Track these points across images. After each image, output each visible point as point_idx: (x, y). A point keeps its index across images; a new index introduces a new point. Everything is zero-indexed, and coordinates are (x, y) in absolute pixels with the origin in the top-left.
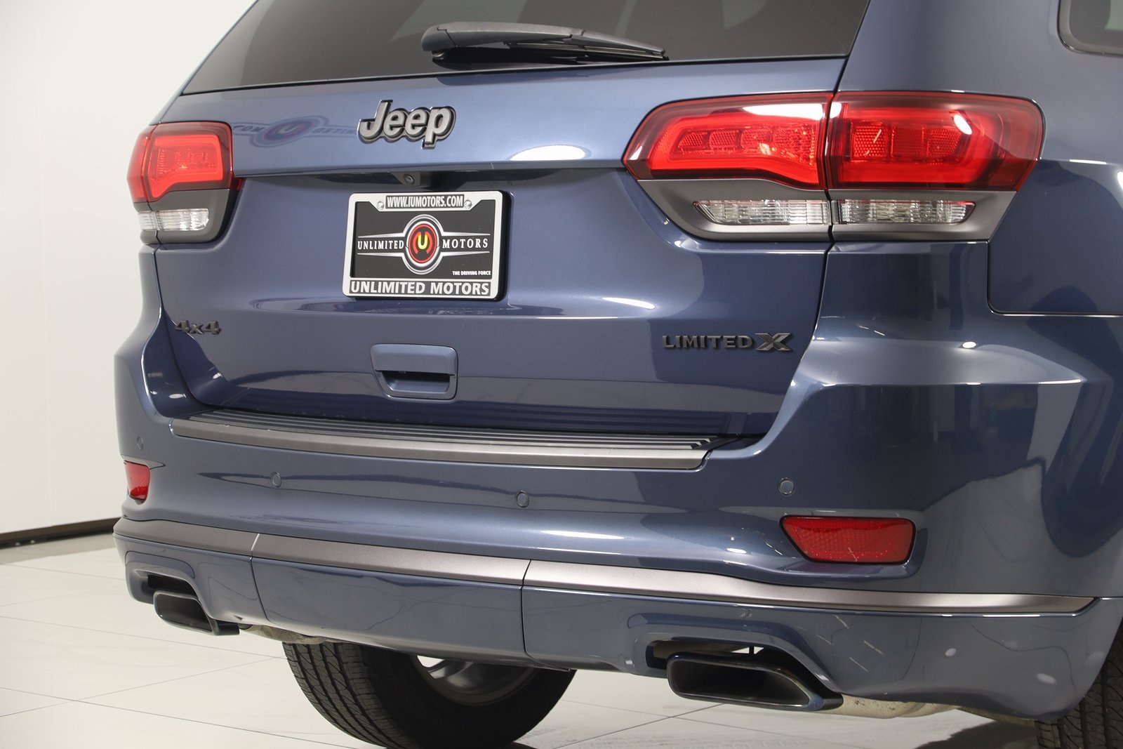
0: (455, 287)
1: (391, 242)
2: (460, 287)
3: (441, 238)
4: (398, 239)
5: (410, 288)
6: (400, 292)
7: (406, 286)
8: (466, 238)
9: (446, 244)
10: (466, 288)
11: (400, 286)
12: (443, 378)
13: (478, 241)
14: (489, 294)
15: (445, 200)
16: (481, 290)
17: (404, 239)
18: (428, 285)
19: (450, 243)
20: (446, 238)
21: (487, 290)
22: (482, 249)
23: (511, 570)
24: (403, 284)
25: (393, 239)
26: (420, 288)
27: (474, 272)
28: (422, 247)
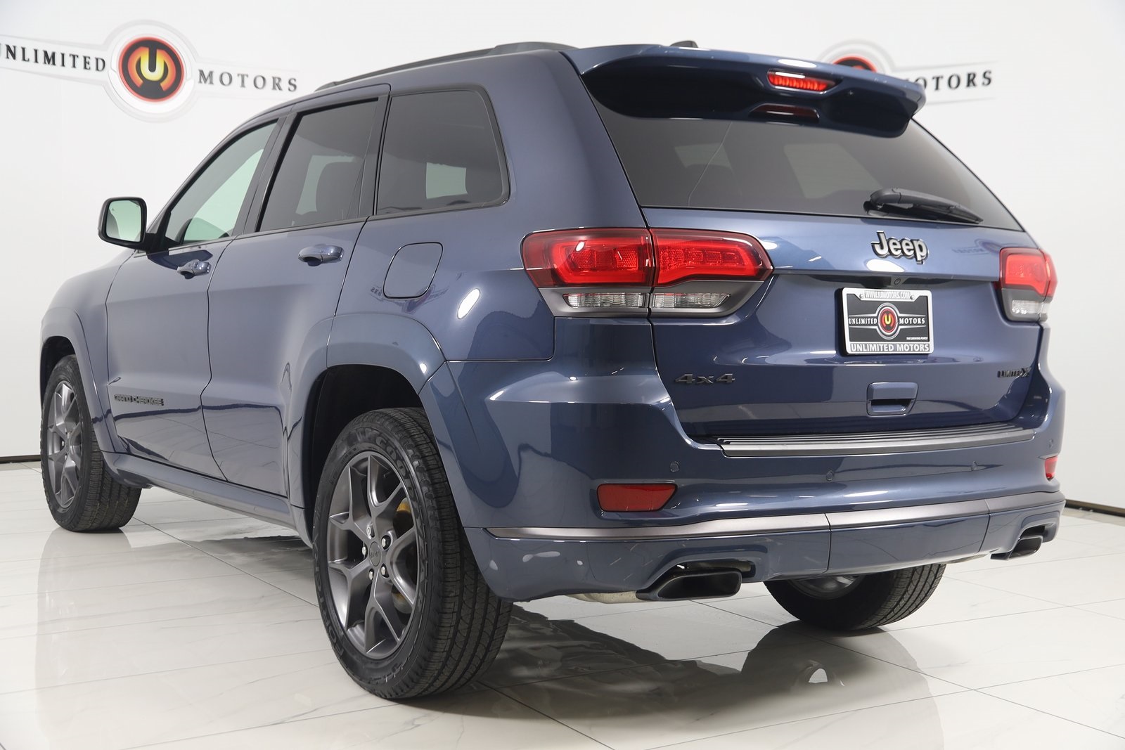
0: (910, 347)
1: (869, 319)
2: (913, 347)
3: (899, 318)
4: (874, 318)
5: (885, 348)
6: (880, 351)
8: (913, 318)
10: (917, 348)
11: (880, 347)
12: (905, 402)
13: (919, 319)
14: (929, 351)
15: (899, 294)
16: (925, 349)
17: (877, 318)
18: (895, 346)
20: (902, 318)
21: (928, 348)
22: (921, 324)
24: (882, 346)
25: (871, 318)
26: (891, 348)
27: (919, 338)
28: (888, 323)
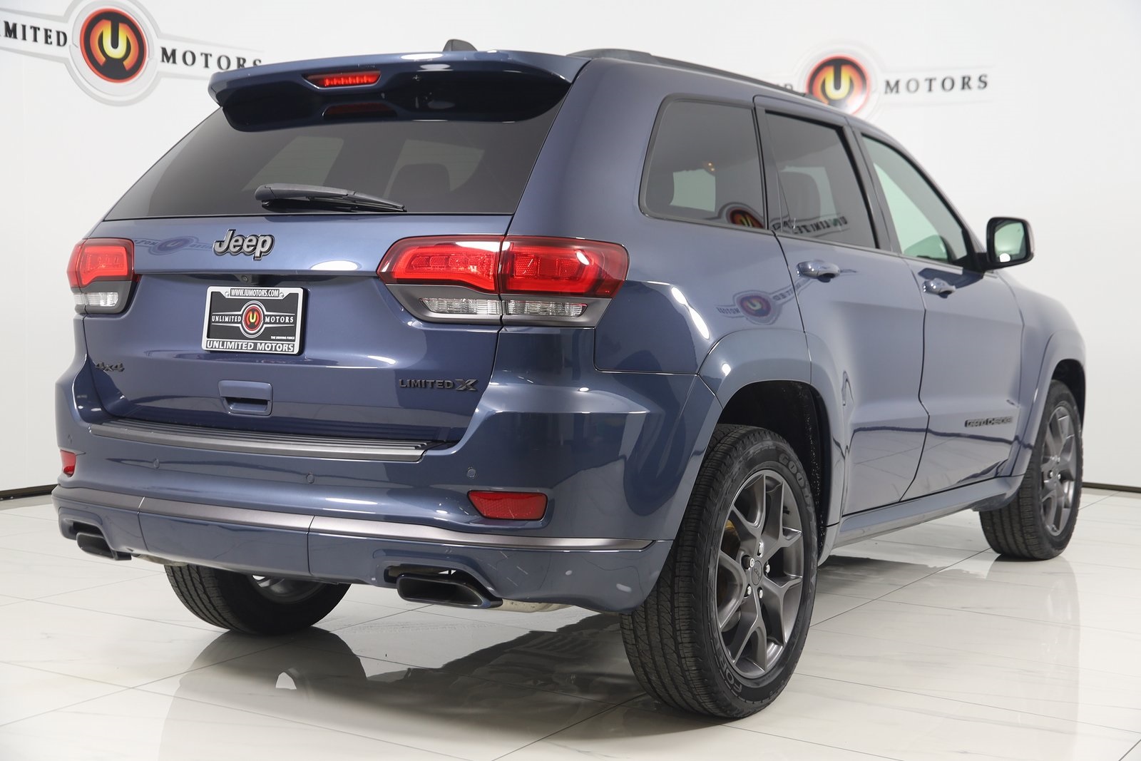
0: (272, 346)
1: (233, 317)
2: (276, 346)
3: (265, 316)
4: (238, 315)
5: (244, 346)
7: (242, 345)
8: (280, 316)
9: (267, 320)
10: (279, 347)
11: (238, 345)
12: (264, 402)
13: (287, 318)
14: (293, 351)
15: (267, 292)
16: (289, 348)
17: (241, 315)
18: (255, 344)
19: (270, 319)
20: (268, 316)
21: (292, 349)
22: (289, 323)
23: (302, 522)
24: (240, 344)
25: (235, 315)
26: (251, 346)
27: (284, 338)
28: (252, 321)
